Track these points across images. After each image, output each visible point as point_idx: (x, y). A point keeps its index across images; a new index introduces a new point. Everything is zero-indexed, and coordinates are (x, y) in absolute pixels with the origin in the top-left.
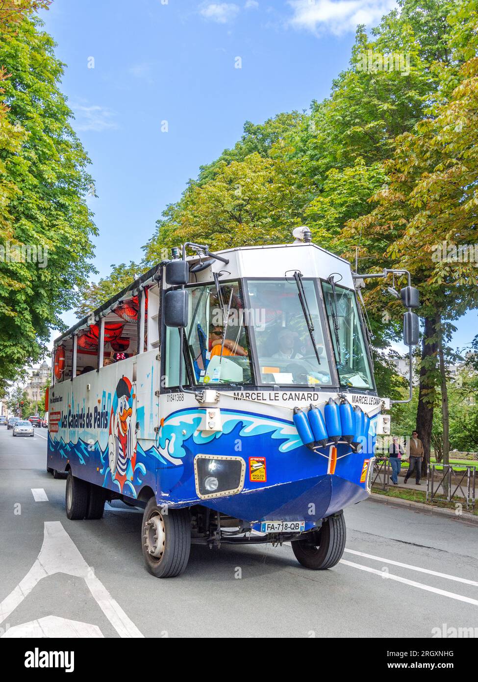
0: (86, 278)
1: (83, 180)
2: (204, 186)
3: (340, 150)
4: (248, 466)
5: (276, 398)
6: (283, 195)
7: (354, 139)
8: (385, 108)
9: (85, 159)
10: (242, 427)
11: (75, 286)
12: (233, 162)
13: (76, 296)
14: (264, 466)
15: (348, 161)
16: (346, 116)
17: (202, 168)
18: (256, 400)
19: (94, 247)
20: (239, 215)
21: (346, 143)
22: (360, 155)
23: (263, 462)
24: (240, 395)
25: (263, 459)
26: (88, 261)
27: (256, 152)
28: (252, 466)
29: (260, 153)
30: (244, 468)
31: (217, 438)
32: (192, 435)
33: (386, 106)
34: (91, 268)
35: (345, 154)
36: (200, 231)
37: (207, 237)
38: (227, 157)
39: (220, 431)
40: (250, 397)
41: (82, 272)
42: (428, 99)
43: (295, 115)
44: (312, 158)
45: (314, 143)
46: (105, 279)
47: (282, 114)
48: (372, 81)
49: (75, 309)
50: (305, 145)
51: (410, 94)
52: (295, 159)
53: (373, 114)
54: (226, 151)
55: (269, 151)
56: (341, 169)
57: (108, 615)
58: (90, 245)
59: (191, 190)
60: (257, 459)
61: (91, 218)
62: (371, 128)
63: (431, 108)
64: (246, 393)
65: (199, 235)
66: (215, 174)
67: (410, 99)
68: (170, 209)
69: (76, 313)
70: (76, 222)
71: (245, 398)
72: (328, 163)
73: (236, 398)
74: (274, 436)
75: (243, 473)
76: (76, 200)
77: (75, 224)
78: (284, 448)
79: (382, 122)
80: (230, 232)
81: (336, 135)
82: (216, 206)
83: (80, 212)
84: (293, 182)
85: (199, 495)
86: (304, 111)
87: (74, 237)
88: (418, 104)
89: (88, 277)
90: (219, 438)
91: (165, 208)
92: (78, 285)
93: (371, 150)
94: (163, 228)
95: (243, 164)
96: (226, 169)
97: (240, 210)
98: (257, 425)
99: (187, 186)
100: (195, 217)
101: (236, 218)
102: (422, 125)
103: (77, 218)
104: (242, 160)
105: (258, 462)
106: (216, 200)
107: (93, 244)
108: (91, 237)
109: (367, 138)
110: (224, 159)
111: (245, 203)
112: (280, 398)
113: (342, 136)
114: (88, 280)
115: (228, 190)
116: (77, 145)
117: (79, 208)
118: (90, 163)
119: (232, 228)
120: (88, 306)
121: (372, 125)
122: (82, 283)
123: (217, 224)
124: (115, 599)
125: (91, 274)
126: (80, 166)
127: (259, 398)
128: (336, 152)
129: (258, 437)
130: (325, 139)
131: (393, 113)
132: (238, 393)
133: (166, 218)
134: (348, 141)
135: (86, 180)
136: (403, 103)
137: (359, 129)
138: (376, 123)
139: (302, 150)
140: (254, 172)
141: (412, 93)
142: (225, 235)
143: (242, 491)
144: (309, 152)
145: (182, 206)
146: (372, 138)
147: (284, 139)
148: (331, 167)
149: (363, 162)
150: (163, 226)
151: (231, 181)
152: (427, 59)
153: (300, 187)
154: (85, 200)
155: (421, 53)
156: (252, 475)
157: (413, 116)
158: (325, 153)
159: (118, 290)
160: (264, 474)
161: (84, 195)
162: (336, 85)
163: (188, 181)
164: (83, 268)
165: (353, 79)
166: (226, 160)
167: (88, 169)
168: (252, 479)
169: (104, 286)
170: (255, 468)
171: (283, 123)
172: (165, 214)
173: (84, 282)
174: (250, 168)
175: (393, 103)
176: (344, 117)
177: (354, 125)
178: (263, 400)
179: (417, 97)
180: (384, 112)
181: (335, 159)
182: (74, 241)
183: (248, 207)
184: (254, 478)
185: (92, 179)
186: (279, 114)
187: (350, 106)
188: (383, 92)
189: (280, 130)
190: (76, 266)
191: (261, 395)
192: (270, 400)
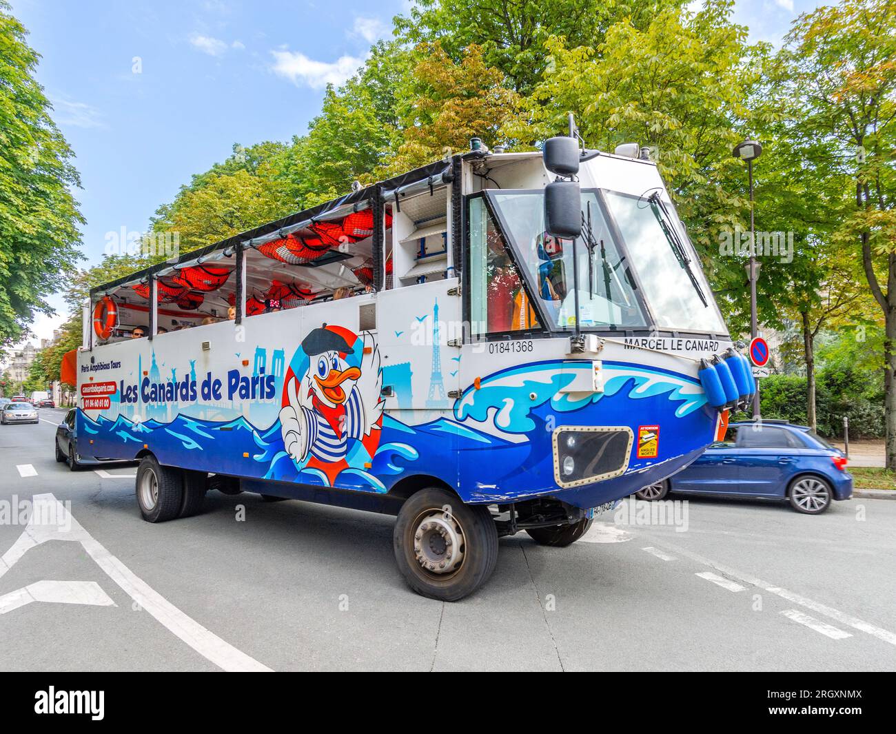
0: (74, 263)
1: (66, 171)
2: (196, 192)
3: (317, 179)
4: (637, 438)
5: (680, 347)
6: (270, 209)
7: (327, 171)
8: (351, 152)
9: (67, 151)
10: (634, 386)
11: (61, 271)
12: (223, 175)
13: (63, 280)
14: (656, 437)
15: (324, 189)
16: (320, 153)
17: (194, 176)
18: (655, 349)
19: (81, 235)
20: (231, 221)
21: (321, 174)
22: (333, 185)
23: (655, 432)
24: (634, 342)
25: (657, 428)
26: (75, 248)
27: (245, 170)
28: (641, 438)
29: (248, 171)
30: (631, 441)
31: (595, 401)
32: (550, 399)
33: (351, 150)
34: (77, 255)
35: (321, 183)
36: (194, 231)
37: (201, 237)
38: (217, 170)
39: (600, 393)
40: (647, 345)
41: (69, 258)
42: (382, 150)
43: (279, 145)
44: (293, 182)
45: (295, 170)
46: (96, 267)
47: (268, 142)
48: (340, 129)
49: (64, 294)
50: (287, 170)
51: (369, 144)
52: (279, 180)
53: (342, 154)
54: (216, 165)
55: (257, 171)
56: (318, 194)
57: (107, 570)
58: (77, 233)
59: (184, 194)
60: (650, 428)
61: (77, 207)
62: (340, 165)
63: (384, 158)
64: (643, 340)
65: (193, 235)
66: (207, 183)
67: (370, 149)
68: (164, 208)
69: (65, 297)
70: (59, 210)
71: (640, 346)
72: (307, 187)
73: (628, 346)
74: (672, 397)
75: (629, 448)
76: (59, 189)
77: (58, 211)
78: (681, 412)
79: (349, 163)
80: (222, 234)
81: (312, 166)
82: (209, 211)
83: (64, 201)
84: (278, 199)
85: (561, 484)
86: (287, 143)
87: (58, 224)
88: (375, 153)
89: (76, 263)
90: (597, 403)
91: (159, 208)
92: (65, 270)
93: (341, 183)
94: (157, 225)
95: (233, 178)
96: (217, 180)
97: (232, 217)
98: (654, 382)
99: (180, 191)
100: (189, 218)
101: (228, 223)
102: (378, 169)
103: (60, 206)
104: (232, 175)
105: (650, 431)
106: (208, 206)
107: (80, 232)
108: (78, 224)
109: (338, 173)
110: (215, 172)
111: (235, 211)
112: (683, 347)
113: (318, 168)
114: (75, 265)
115: (219, 199)
116: (58, 136)
117: (62, 197)
118: (72, 155)
119: (225, 232)
120: (77, 291)
121: (341, 163)
122: (68, 268)
123: (211, 226)
124: (115, 555)
125: (79, 260)
126: (63, 157)
127: (659, 346)
128: (313, 179)
129: (653, 399)
130: (304, 168)
131: (357, 157)
132: (631, 340)
133: (160, 217)
134: (323, 172)
135: (69, 171)
136: (364, 150)
137: (331, 164)
138: (344, 162)
139: (285, 174)
140: (243, 186)
141: (370, 144)
142: (219, 237)
143: (626, 472)
144: (290, 177)
145: (176, 208)
146: (341, 173)
147: (269, 162)
148: (310, 191)
149: (335, 191)
150: (156, 223)
151: (222, 192)
152: (381, 120)
153: (284, 204)
154: (69, 190)
155: (377, 115)
156: (640, 449)
157: (372, 162)
158: (305, 180)
159: (111, 278)
160: (655, 447)
161: (68, 185)
162: (311, 126)
163: (181, 186)
164: (69, 254)
165: (325, 125)
166: (217, 173)
167: (71, 161)
168: (640, 455)
169: (96, 273)
170: (645, 441)
171: (269, 150)
172: (158, 212)
173: (72, 268)
174: (239, 183)
175: (357, 149)
176: (319, 154)
177: (327, 161)
178: (664, 349)
179: (374, 147)
180: (350, 155)
181: (312, 186)
182: (58, 229)
183: (238, 214)
184: (642, 454)
185: (76, 171)
186: (265, 142)
187: (323, 146)
188: (349, 140)
189: (266, 156)
190: (61, 252)
191: (662, 342)
192: (672, 349)
